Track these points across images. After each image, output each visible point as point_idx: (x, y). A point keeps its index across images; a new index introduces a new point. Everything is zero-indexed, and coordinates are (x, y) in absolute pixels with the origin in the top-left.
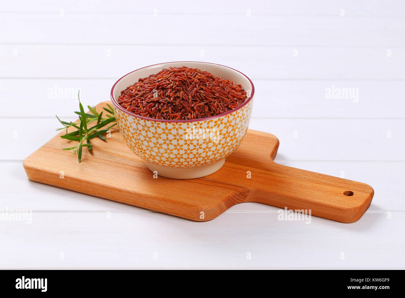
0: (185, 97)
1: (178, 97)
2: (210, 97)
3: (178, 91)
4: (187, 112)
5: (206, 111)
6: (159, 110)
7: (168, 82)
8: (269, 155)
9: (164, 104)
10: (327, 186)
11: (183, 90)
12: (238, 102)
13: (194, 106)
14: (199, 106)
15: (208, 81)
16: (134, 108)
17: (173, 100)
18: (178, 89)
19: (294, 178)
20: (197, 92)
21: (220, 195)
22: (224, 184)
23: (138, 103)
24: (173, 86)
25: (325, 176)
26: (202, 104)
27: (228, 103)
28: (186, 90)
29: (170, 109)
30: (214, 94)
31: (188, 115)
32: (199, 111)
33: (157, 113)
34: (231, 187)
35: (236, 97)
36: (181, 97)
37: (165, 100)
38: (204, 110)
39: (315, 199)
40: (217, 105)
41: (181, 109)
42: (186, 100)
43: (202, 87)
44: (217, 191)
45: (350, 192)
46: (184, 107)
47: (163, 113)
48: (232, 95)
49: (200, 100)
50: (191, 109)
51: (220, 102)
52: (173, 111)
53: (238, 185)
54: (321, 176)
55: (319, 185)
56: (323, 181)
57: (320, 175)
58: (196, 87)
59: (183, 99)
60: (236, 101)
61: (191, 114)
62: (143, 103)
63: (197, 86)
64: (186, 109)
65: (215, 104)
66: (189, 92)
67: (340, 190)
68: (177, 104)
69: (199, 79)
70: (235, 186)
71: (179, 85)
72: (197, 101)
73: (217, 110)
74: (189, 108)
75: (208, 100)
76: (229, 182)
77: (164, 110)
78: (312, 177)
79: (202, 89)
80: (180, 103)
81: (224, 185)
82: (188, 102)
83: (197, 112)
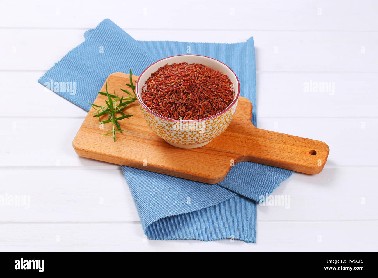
0: (193, 98)
1: (189, 99)
2: (211, 96)
3: (188, 93)
4: (196, 110)
5: (210, 107)
6: (176, 109)
7: (179, 87)
8: (249, 120)
9: (179, 104)
10: (297, 147)
11: (191, 92)
12: (229, 94)
13: (201, 105)
14: (204, 104)
15: (207, 81)
16: (156, 106)
17: (186, 101)
18: (188, 92)
19: (272, 141)
20: (201, 93)
21: (225, 163)
22: (225, 152)
23: (159, 103)
24: (184, 91)
25: (293, 137)
26: (206, 102)
27: (223, 97)
28: (193, 91)
29: (184, 108)
30: (213, 92)
31: (197, 112)
32: (204, 108)
33: (174, 112)
34: (231, 154)
35: (227, 90)
36: (191, 98)
37: (180, 101)
38: (208, 106)
39: (292, 160)
40: (216, 101)
41: (192, 108)
42: (195, 100)
43: (204, 88)
44: (222, 160)
45: (314, 151)
46: (193, 106)
47: (179, 112)
48: (224, 89)
49: (204, 99)
50: (199, 107)
51: (217, 98)
52: (186, 110)
53: (235, 152)
54: (290, 138)
55: (291, 146)
56: (293, 142)
57: (289, 136)
58: (200, 89)
59: (192, 100)
60: (228, 93)
61: (200, 111)
62: (162, 102)
63: (200, 87)
64: (195, 108)
65: (215, 100)
66: (196, 93)
67: (307, 150)
68: (189, 104)
69: (201, 81)
70: (233, 153)
71: (188, 89)
72: (202, 100)
73: (216, 105)
74: (198, 107)
75: (210, 98)
76: (228, 151)
77: (180, 109)
78: (284, 139)
79: (204, 89)
80: (190, 103)
81: (226, 154)
82: (196, 102)
83: (203, 109)
